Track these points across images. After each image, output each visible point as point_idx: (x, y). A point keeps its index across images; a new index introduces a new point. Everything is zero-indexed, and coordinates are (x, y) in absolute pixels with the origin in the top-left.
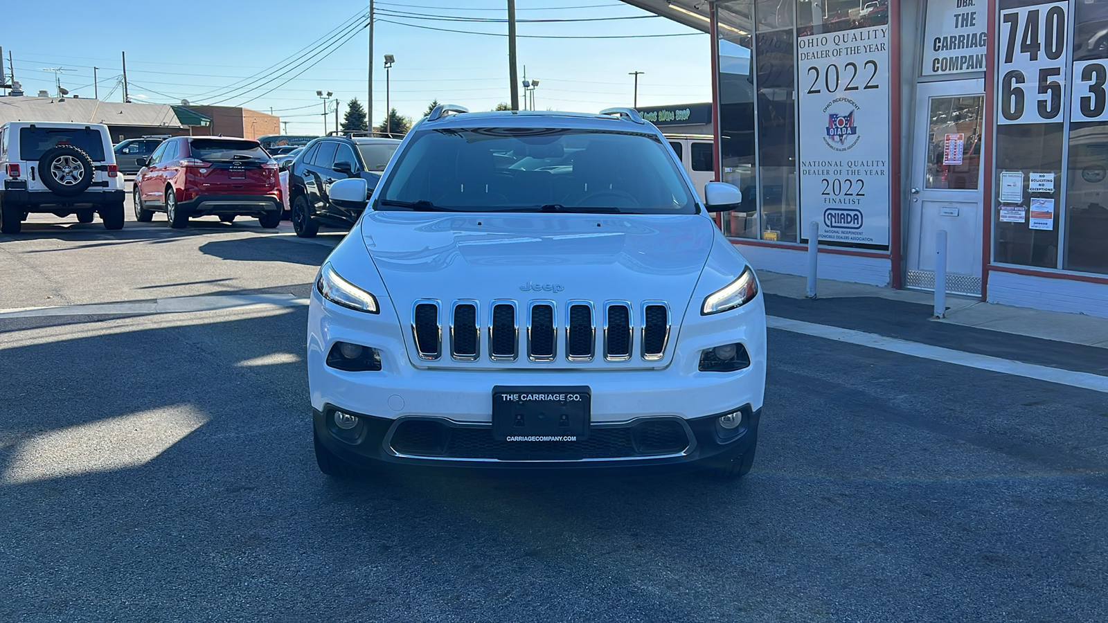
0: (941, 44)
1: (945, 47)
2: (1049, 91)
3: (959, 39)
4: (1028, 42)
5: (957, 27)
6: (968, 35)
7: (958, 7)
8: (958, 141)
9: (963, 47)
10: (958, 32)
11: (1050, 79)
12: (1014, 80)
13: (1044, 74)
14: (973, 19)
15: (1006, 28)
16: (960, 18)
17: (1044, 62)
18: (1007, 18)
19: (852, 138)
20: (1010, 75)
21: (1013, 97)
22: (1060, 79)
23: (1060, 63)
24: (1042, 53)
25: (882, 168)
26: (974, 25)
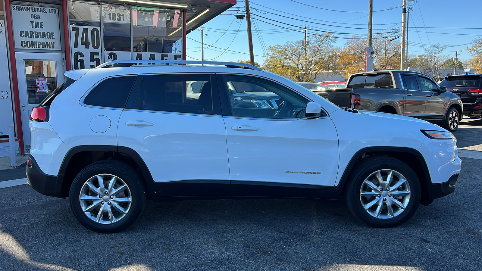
0: (24, 34)
1: (27, 36)
2: (95, 61)
3: (35, 33)
4: (84, 41)
5: (33, 27)
6: (40, 32)
7: (31, 18)
8: (44, 81)
9: (38, 38)
10: (34, 30)
11: (95, 57)
12: (79, 56)
13: (92, 54)
14: (41, 25)
15: (73, 34)
16: (34, 23)
17: (91, 49)
18: (74, 29)
20: (77, 54)
21: (79, 63)
22: (99, 57)
23: (98, 51)
24: (90, 46)
25: (7, 95)
26: (42, 28)
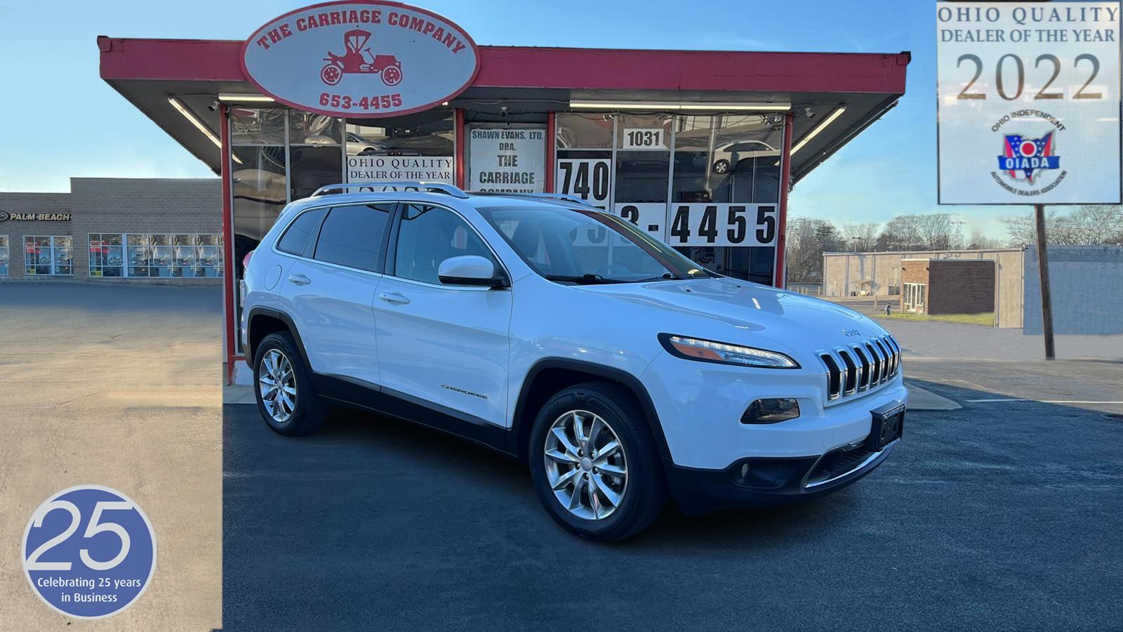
0: (486, 178)
1: (490, 180)
3: (504, 175)
4: (580, 186)
5: (501, 165)
6: (512, 173)
7: (500, 149)
9: (508, 182)
10: (502, 170)
14: (515, 161)
16: (503, 158)
18: (563, 166)
19: (1050, 176)
24: (591, 195)
26: (516, 165)
